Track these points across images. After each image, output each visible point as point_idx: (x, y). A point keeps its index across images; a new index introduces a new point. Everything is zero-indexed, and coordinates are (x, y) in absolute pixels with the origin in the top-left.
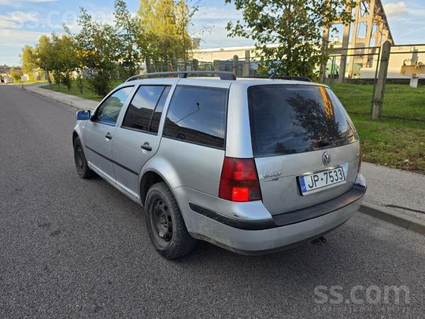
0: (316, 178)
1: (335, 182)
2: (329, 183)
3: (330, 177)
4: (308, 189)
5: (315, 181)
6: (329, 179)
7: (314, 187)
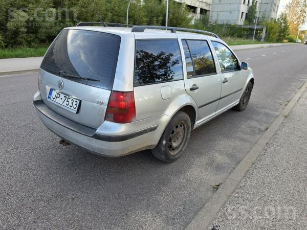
0: (58, 96)
1: (69, 106)
2: (65, 104)
3: (67, 101)
4: (52, 98)
5: (57, 97)
6: (66, 102)
7: (54, 100)
